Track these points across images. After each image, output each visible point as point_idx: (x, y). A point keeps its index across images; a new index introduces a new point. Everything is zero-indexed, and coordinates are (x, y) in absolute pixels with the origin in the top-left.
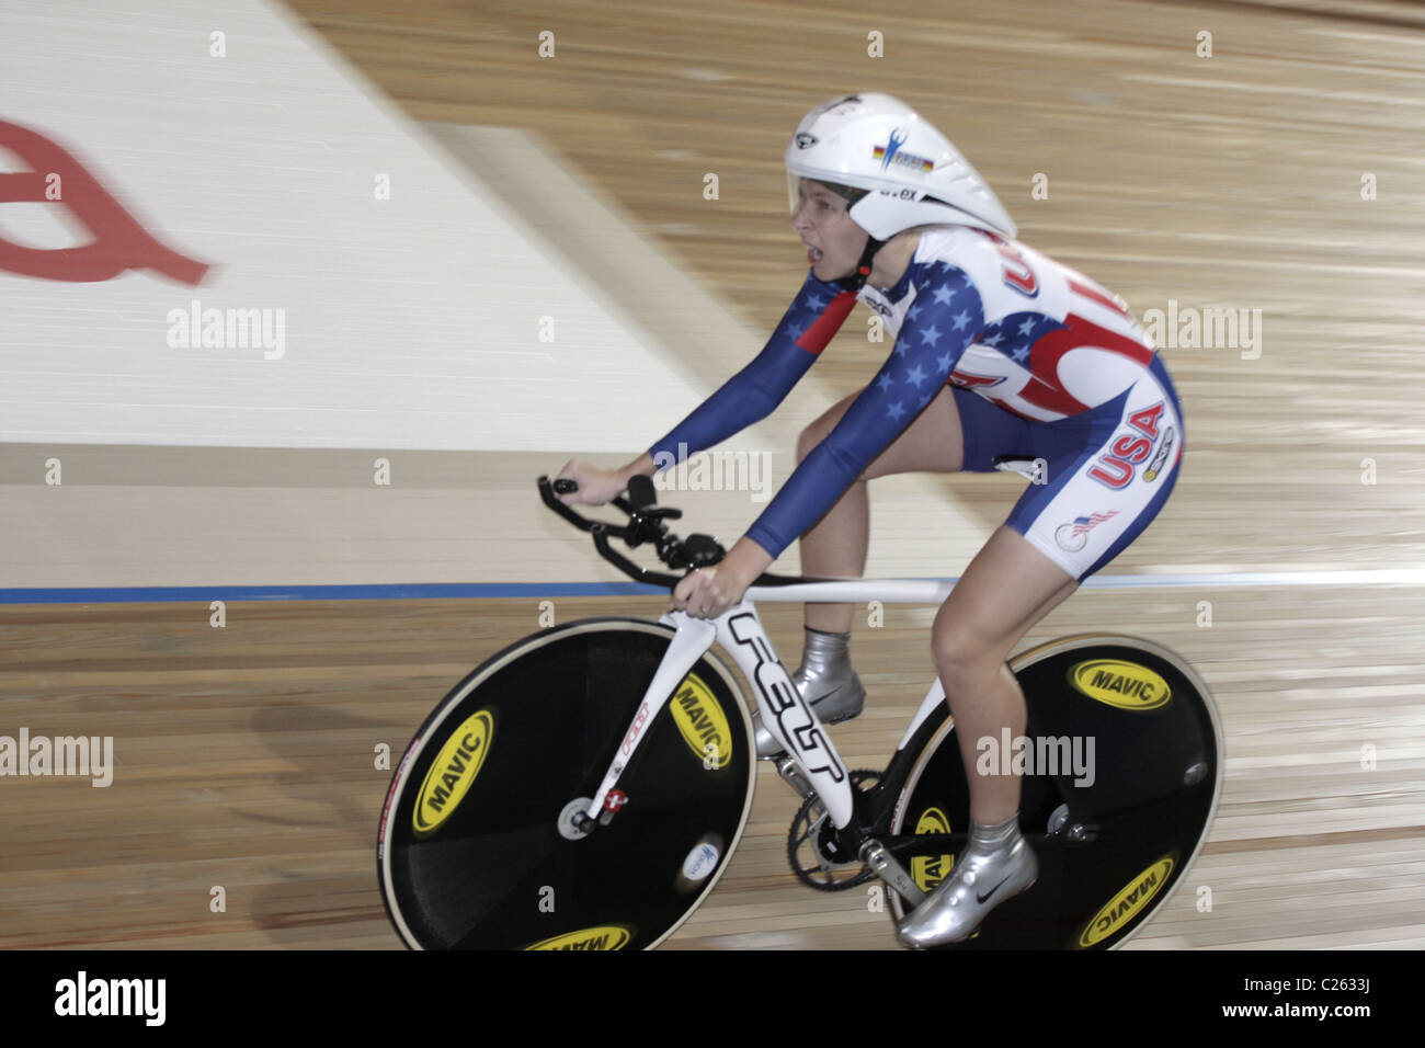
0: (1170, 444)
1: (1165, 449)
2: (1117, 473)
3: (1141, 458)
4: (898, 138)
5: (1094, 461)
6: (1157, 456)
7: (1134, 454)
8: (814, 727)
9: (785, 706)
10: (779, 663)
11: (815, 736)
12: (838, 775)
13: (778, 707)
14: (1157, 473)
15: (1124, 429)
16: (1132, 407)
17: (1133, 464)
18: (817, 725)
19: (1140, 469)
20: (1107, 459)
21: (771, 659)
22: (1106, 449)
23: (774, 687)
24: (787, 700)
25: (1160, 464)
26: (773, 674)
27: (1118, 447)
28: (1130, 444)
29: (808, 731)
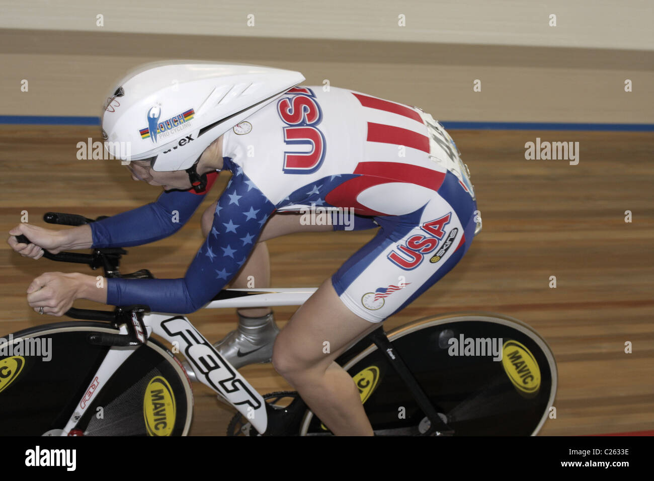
0: (452, 240)
1: (449, 243)
2: (409, 259)
3: (427, 251)
4: (154, 115)
5: (393, 247)
6: (442, 247)
7: (424, 247)
8: (236, 378)
9: (210, 369)
10: (206, 344)
11: (237, 384)
12: (256, 404)
13: (205, 370)
14: (441, 257)
15: (416, 231)
16: (425, 218)
17: (423, 254)
18: (239, 376)
19: (427, 257)
20: (401, 248)
21: (198, 342)
22: (403, 242)
23: (202, 359)
24: (212, 365)
25: (444, 251)
26: (199, 351)
27: (411, 243)
28: (421, 242)
29: (231, 381)
